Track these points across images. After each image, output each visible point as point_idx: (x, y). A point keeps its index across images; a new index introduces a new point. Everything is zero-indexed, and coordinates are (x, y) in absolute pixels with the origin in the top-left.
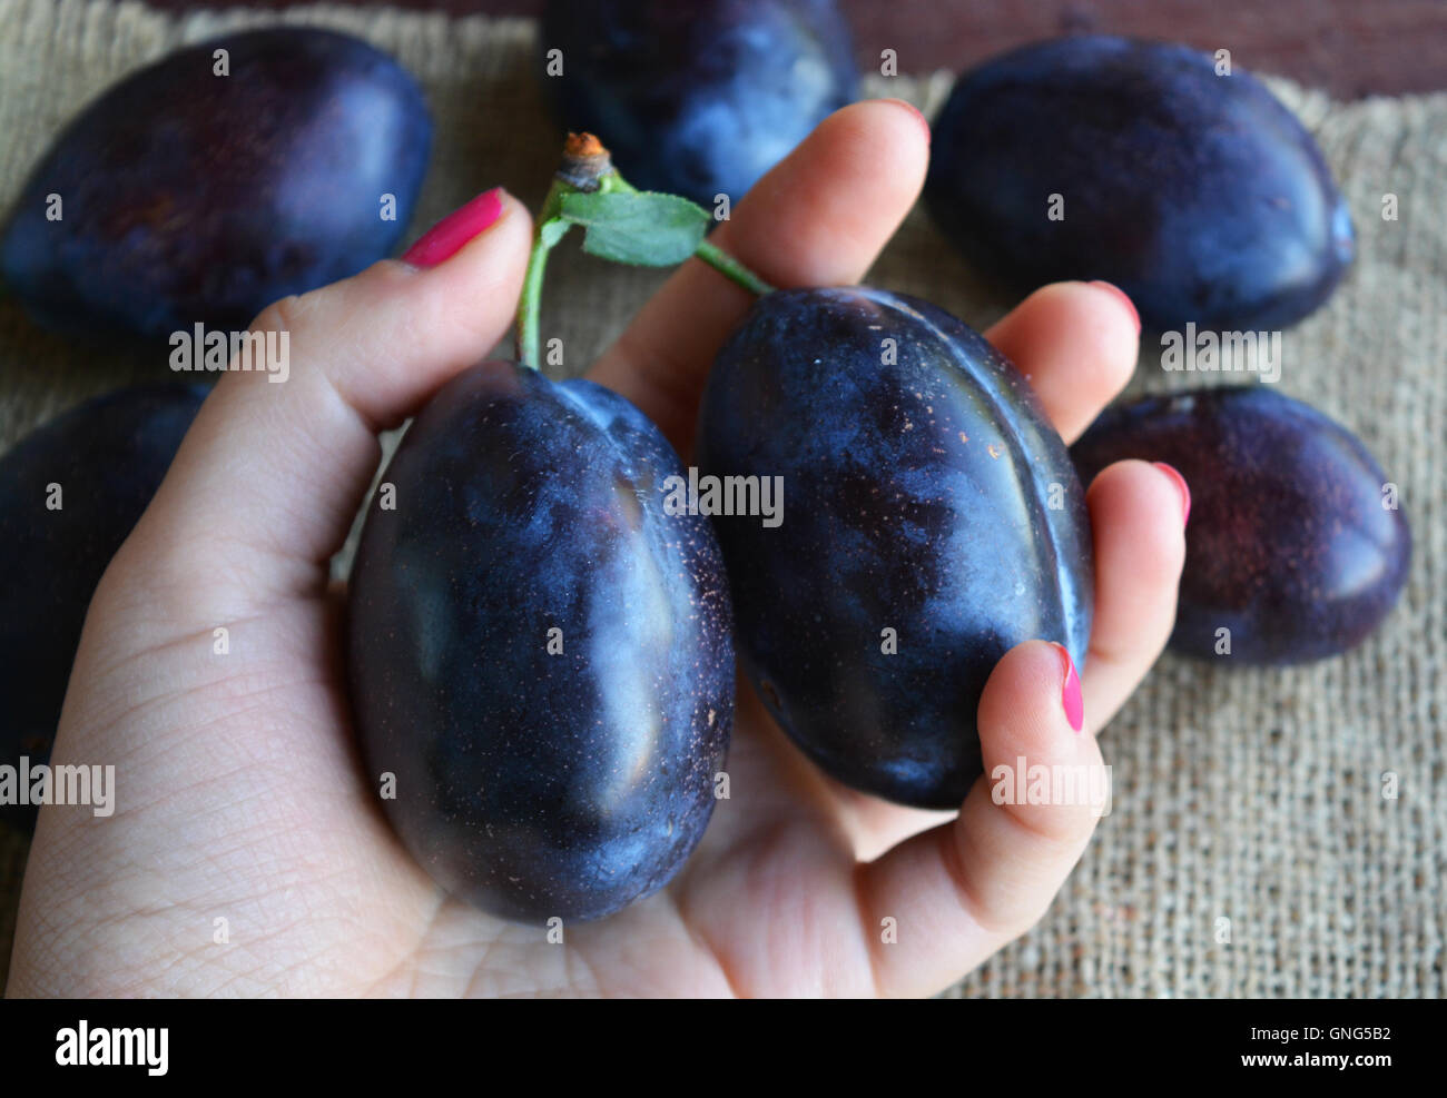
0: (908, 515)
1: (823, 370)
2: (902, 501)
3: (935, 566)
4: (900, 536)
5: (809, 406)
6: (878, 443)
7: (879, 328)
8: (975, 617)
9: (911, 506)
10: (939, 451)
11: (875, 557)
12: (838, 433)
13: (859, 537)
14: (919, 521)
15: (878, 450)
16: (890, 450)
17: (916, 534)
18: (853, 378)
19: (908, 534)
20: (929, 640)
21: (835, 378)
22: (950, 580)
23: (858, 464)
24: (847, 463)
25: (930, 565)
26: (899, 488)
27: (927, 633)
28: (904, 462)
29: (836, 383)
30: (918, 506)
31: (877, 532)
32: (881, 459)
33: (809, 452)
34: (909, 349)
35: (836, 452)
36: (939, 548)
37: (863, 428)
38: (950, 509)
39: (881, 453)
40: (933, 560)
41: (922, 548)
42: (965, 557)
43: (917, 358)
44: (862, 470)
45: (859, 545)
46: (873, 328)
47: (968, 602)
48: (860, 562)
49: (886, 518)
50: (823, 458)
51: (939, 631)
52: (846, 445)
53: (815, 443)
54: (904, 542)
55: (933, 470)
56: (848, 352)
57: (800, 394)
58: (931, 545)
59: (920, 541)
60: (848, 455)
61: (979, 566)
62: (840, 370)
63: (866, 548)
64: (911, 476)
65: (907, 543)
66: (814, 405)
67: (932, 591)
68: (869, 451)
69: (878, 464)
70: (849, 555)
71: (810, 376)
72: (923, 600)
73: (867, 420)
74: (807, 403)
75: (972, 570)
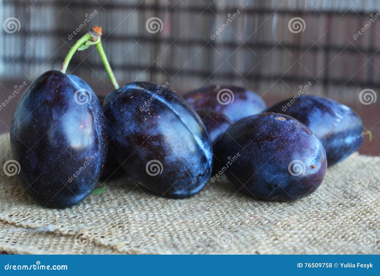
0: (153, 140)
1: (123, 112)
2: (150, 137)
3: (163, 149)
4: (153, 145)
5: (123, 122)
6: (140, 126)
7: (132, 97)
8: (177, 157)
9: (153, 138)
10: (154, 123)
11: (150, 152)
12: (131, 126)
13: (144, 148)
14: (156, 140)
15: (141, 127)
16: (143, 126)
17: (156, 144)
18: (130, 112)
19: (155, 144)
20: (169, 165)
21: (126, 113)
22: (168, 151)
23: (137, 132)
24: (135, 133)
25: (162, 149)
26: (149, 135)
27: (168, 164)
28: (148, 128)
29: (126, 114)
30: (154, 137)
31: (147, 146)
32: (142, 129)
33: (126, 132)
34: (141, 100)
35: (132, 131)
36: (163, 145)
37: (136, 124)
38: (162, 135)
39: (142, 128)
40: (162, 148)
41: (159, 146)
42: (169, 144)
43: (143, 101)
44: (139, 133)
45: (145, 150)
46: (131, 97)
47: (174, 154)
48: (147, 154)
49: (148, 142)
50: (130, 133)
51: (170, 163)
52: (133, 129)
53: (127, 130)
54: (154, 146)
55: (155, 128)
56: (127, 105)
57: (120, 119)
58: (161, 145)
59: (158, 145)
60: (135, 131)
61: (173, 145)
62: (127, 111)
63: (146, 150)
64: (150, 131)
65: (155, 146)
66: (124, 121)
67: (165, 155)
68: (139, 128)
69: (142, 131)
70: (144, 153)
71: (120, 114)
72: (164, 157)
73: (136, 121)
74: (122, 121)
75: (172, 146)
